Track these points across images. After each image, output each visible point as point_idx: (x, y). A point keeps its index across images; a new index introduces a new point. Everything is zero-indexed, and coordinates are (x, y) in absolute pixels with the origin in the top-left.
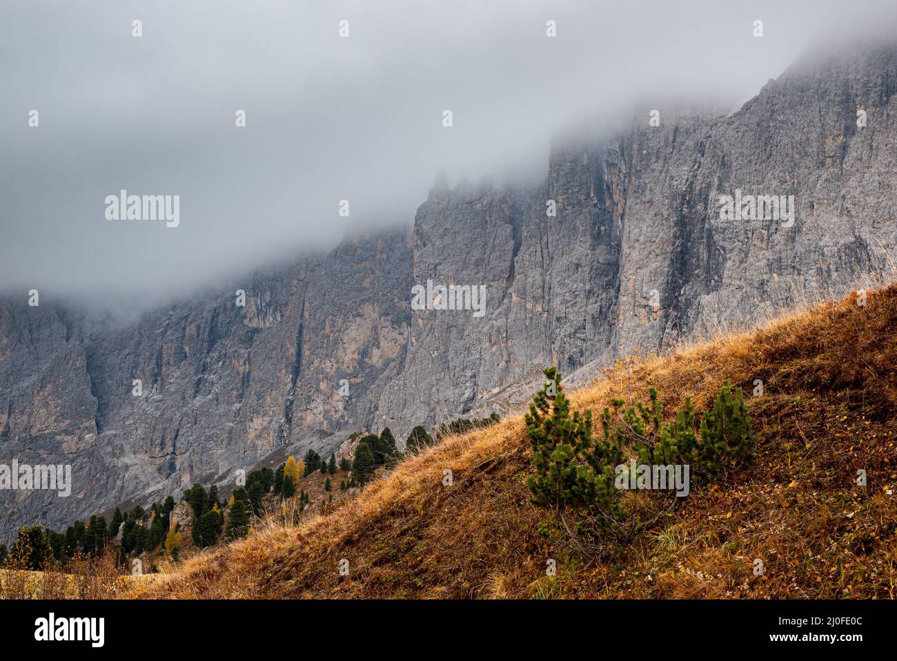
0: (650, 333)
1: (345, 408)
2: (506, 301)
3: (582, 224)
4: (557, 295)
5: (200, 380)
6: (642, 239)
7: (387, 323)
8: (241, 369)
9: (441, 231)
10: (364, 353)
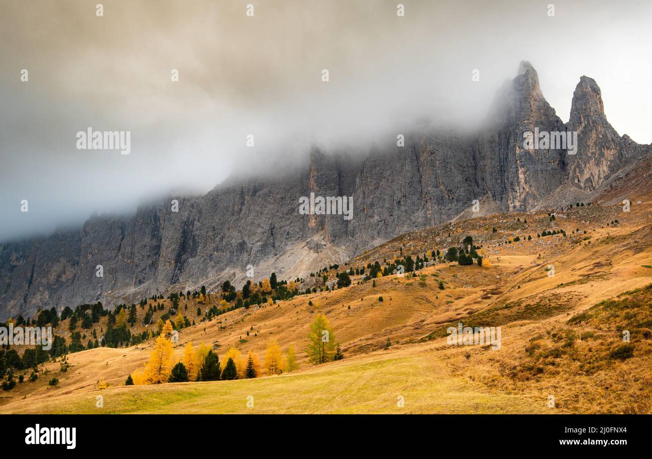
0: (170, 272)
1: (49, 298)
2: (117, 258)
3: (148, 231)
4: (137, 256)
6: (169, 237)
7: (70, 265)
8: (7, 281)
9: (93, 231)
10: (59, 276)
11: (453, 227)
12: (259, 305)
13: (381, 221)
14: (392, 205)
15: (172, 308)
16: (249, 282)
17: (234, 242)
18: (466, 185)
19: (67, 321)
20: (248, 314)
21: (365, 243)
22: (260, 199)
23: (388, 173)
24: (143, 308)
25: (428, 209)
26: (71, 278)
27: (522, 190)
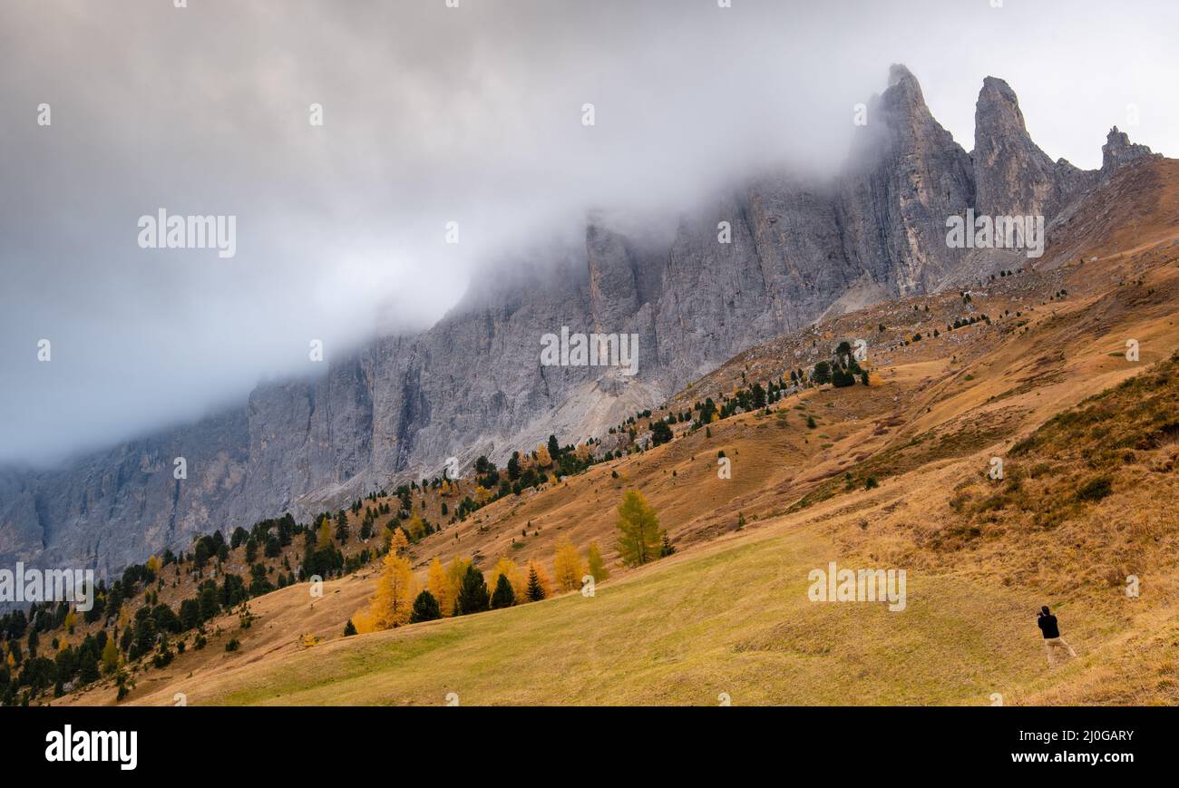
0: (392, 453)
1: (209, 516)
2: (307, 442)
3: (350, 393)
4: (337, 436)
5: (112, 509)
6: (384, 400)
7: (235, 463)
8: (140, 499)
9: (265, 404)
10: (220, 482)
11: (819, 331)
12: (535, 487)
13: (708, 335)
14: (722, 308)
15: (402, 508)
16: (516, 455)
17: (487, 395)
18: (831, 265)
19: (242, 548)
20: (521, 504)
21: (687, 373)
22: (518, 325)
23: (709, 260)
24: (357, 515)
25: (776, 309)
26: (238, 482)
27: (915, 261)
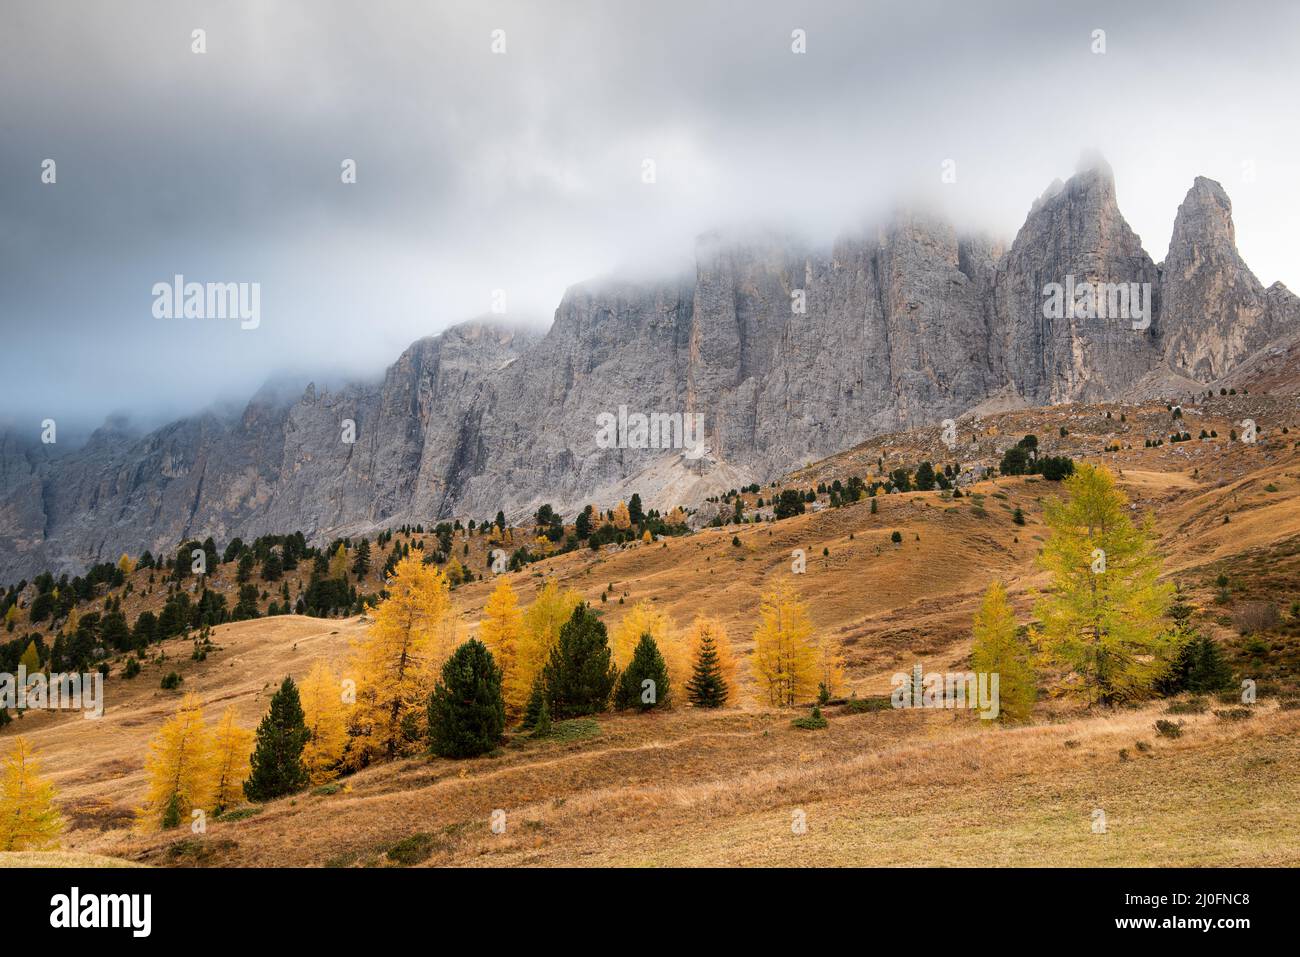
0: (436, 498)
2: (345, 471)
3: (401, 426)
4: (379, 470)
5: (124, 510)
6: (437, 439)
7: (263, 481)
8: (155, 504)
9: (306, 423)
10: (244, 499)
13: (816, 425)
14: (837, 397)
15: (439, 550)
16: (589, 509)
17: (553, 452)
18: (970, 368)
19: (235, 564)
20: (600, 561)
21: (787, 462)
22: (600, 380)
23: (832, 341)
24: (383, 548)
25: (900, 407)
26: (263, 502)
27: (1077, 376)
